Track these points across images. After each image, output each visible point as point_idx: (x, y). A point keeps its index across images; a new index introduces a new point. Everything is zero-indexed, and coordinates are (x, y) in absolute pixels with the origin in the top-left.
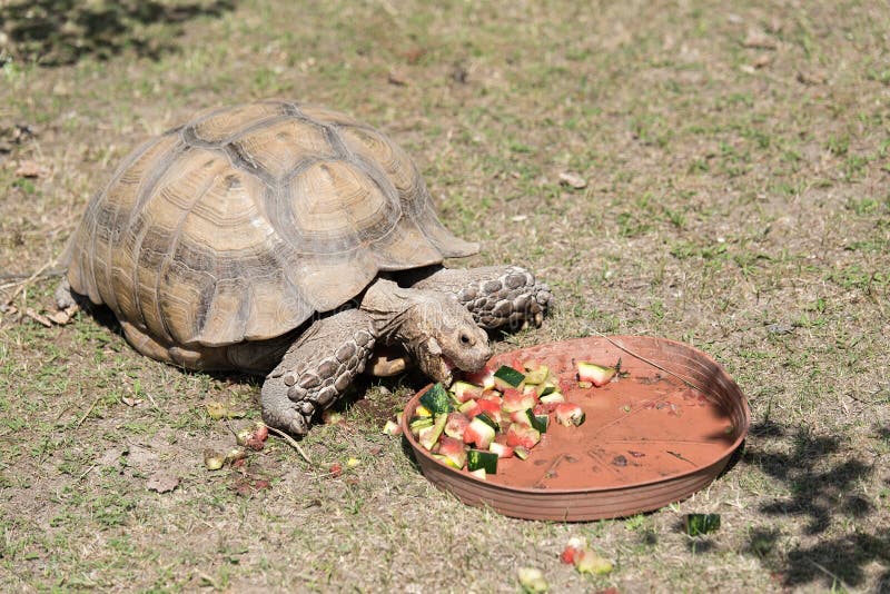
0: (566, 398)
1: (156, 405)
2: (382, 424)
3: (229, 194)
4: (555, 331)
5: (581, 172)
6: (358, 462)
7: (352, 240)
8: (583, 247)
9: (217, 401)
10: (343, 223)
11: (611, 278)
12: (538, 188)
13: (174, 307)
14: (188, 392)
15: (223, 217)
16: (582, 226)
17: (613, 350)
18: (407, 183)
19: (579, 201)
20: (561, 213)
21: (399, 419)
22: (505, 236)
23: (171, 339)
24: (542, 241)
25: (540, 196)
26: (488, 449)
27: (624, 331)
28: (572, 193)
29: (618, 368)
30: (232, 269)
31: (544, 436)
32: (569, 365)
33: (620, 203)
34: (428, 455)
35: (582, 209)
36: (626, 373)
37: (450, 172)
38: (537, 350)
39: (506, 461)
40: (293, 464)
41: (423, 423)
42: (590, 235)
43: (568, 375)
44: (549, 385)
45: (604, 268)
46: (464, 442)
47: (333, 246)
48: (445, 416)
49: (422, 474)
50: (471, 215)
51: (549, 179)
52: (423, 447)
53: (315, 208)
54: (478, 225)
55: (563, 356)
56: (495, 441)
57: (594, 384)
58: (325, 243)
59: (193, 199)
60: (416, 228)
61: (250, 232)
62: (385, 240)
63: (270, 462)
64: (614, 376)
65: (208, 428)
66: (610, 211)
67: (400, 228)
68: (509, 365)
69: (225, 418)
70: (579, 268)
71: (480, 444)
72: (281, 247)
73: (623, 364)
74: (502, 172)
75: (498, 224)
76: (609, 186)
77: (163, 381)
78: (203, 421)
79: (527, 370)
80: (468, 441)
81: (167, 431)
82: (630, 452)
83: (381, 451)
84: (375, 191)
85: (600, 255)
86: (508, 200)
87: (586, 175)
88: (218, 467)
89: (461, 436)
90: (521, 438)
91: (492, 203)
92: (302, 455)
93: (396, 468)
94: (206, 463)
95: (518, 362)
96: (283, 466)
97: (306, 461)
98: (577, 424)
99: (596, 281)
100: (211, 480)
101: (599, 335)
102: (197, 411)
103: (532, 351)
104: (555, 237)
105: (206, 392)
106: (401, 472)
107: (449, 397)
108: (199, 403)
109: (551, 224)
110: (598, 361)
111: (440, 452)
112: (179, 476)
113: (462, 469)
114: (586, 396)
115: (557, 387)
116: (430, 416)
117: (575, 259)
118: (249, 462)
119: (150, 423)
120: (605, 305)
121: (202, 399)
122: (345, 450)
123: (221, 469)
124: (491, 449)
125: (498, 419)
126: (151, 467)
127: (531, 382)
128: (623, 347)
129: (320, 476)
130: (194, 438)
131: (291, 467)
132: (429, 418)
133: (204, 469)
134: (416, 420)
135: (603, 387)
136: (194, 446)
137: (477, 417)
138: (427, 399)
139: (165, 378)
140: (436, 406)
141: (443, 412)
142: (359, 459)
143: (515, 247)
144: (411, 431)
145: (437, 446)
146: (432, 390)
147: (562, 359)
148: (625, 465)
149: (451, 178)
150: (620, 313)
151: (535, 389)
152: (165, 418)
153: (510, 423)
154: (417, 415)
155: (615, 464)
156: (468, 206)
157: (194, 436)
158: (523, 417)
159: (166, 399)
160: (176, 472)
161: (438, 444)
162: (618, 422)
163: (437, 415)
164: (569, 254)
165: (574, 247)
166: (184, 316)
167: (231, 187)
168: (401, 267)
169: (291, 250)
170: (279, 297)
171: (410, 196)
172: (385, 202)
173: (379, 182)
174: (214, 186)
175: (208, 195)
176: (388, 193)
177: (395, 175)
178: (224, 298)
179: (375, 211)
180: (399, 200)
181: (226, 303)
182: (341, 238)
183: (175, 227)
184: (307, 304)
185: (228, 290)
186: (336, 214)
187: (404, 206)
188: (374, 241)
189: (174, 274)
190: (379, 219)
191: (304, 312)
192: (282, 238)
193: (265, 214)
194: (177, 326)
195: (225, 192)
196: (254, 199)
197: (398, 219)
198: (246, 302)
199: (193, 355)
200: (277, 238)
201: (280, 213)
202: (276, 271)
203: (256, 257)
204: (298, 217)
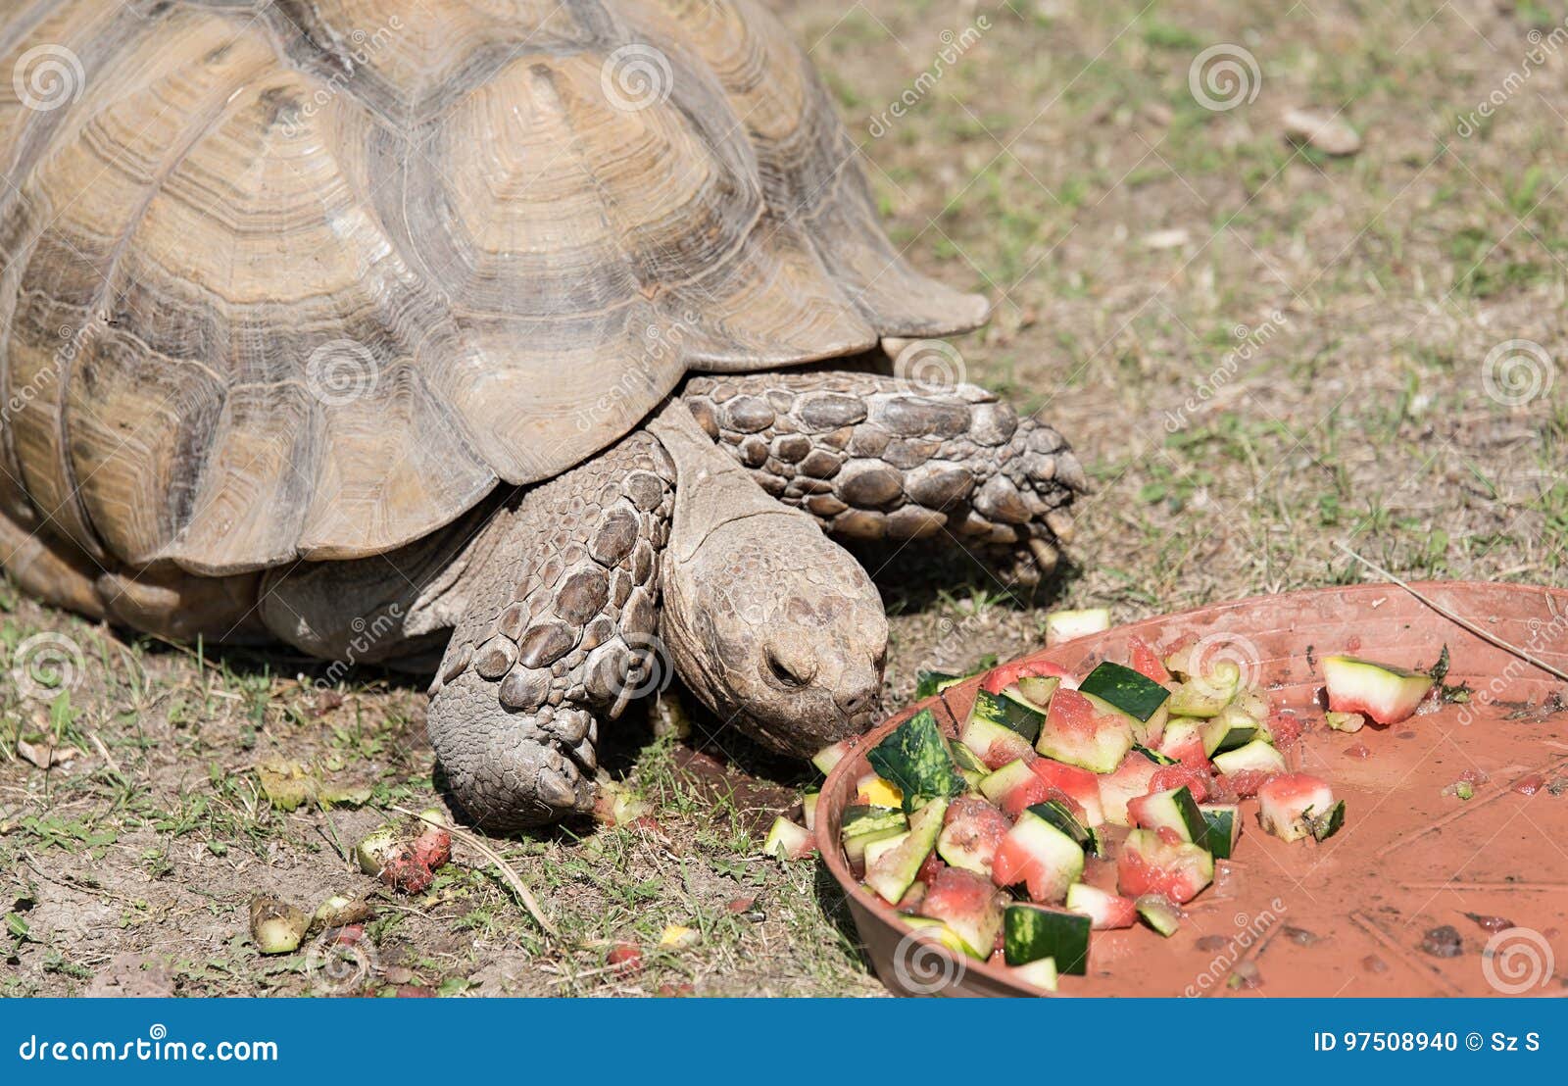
0: (1289, 761)
1: (114, 766)
2: (761, 827)
3: (267, 140)
4: (1261, 565)
5: (1346, 111)
6: (690, 936)
7: (613, 280)
8: (1349, 324)
9: (288, 755)
10: (590, 232)
11: (1428, 415)
12: (1220, 151)
13: (107, 458)
14: (206, 729)
15: (250, 206)
16: (1345, 263)
17: (1422, 619)
18: (785, 121)
19: (1339, 192)
20: (1287, 224)
21: (810, 813)
22: (1121, 292)
23: (98, 551)
24: (1235, 306)
25: (1227, 177)
26: (1063, 902)
27: (1463, 569)
28: (1316, 167)
29: (1438, 673)
30: (269, 355)
31: (1225, 868)
32: (1298, 666)
33: (1457, 201)
34: (890, 917)
35: (1348, 214)
36: (1462, 688)
37: (970, 103)
38: (1207, 621)
39: (1115, 939)
40: (502, 937)
41: (878, 825)
42: (1369, 290)
43: (1294, 691)
44: (1240, 722)
45: (1407, 386)
46: (994, 881)
47: (560, 297)
48: (939, 805)
49: (873, 973)
50: (1027, 229)
51: (1256, 126)
52: (877, 895)
53: (508, 191)
54: (1047, 255)
55: (1280, 639)
56: (1083, 881)
57: (1369, 720)
58: (538, 287)
59: (170, 153)
60: (802, 250)
61: (326, 253)
62: (709, 283)
63: (440, 932)
64: (1427, 697)
65: (261, 832)
66: (1425, 220)
67: (755, 251)
68: (1122, 662)
69: (308, 805)
70: (1335, 385)
71: (1041, 888)
72: (409, 296)
73: (1454, 664)
74: (1117, 104)
75: (1104, 255)
76: (1423, 149)
77: (136, 697)
78: (249, 814)
79: (1177, 677)
80: (1007, 879)
81: (146, 841)
82: (1470, 916)
83: (757, 906)
84: (689, 144)
85: (1396, 349)
86: (1136, 186)
87: (1362, 115)
88: (290, 943)
89: (987, 863)
90: (1158, 873)
91: (1088, 194)
92: (530, 914)
93: (799, 954)
94: (254, 934)
95: (1150, 653)
96: (476, 944)
97: (540, 930)
98: (1320, 834)
99: (1384, 422)
100: (270, 981)
101: (1387, 577)
102: (231, 784)
103: (1193, 622)
104: (1270, 293)
105: (259, 729)
106: (812, 966)
107: (954, 750)
108: (238, 760)
109: (1260, 256)
110: (1380, 655)
111: (926, 911)
112: (178, 969)
113: (987, 960)
114: (1347, 752)
115: (1264, 726)
116: (898, 804)
117: (1323, 359)
118: (380, 931)
119: (97, 815)
120: (1406, 491)
121: (246, 749)
122: (653, 899)
123: (297, 951)
124: (1072, 902)
125: (1091, 816)
126: (96, 942)
127: (1187, 710)
128: (1454, 615)
129: (580, 974)
130: (223, 861)
131: (498, 947)
132: (895, 811)
133: (248, 950)
134: (859, 816)
135: (1394, 727)
136: (222, 885)
137: (1030, 808)
138: (890, 753)
139: (142, 687)
140: (917, 776)
141: (935, 793)
142: (693, 925)
143: (1153, 321)
144: (843, 846)
145: (917, 891)
146: (904, 729)
147: (1277, 649)
148: (1457, 953)
149: (972, 120)
150: (1451, 517)
151: (1200, 731)
152: (140, 803)
153: (1128, 831)
154: (860, 801)
155: (1428, 950)
156: (1018, 201)
157: (223, 854)
158: (1164, 810)
159: (143, 748)
160: (169, 958)
161: (920, 885)
162: (1436, 829)
163: (917, 802)
164: (1307, 340)
165: (1321, 322)
166: (136, 485)
167: (273, 120)
168: (753, 361)
169: (438, 305)
170: (402, 436)
171: (791, 159)
172: (715, 174)
173: (701, 114)
174: (227, 116)
175: (210, 144)
176: (727, 147)
177: (750, 97)
178: (245, 436)
179: (685, 198)
180: (756, 169)
181: (251, 450)
182: (583, 274)
183: (114, 231)
184: (477, 460)
185: (258, 413)
186: (570, 204)
187: (771, 186)
188: (678, 284)
189: (107, 365)
190: (695, 223)
191: (469, 483)
192: (415, 271)
193: (368, 199)
194: (115, 515)
195: (258, 135)
196: (338, 158)
197: (752, 223)
198: (308, 450)
199: (160, 597)
200: (400, 270)
201: (411, 200)
202: (394, 364)
203: (339, 323)
204: (461, 210)
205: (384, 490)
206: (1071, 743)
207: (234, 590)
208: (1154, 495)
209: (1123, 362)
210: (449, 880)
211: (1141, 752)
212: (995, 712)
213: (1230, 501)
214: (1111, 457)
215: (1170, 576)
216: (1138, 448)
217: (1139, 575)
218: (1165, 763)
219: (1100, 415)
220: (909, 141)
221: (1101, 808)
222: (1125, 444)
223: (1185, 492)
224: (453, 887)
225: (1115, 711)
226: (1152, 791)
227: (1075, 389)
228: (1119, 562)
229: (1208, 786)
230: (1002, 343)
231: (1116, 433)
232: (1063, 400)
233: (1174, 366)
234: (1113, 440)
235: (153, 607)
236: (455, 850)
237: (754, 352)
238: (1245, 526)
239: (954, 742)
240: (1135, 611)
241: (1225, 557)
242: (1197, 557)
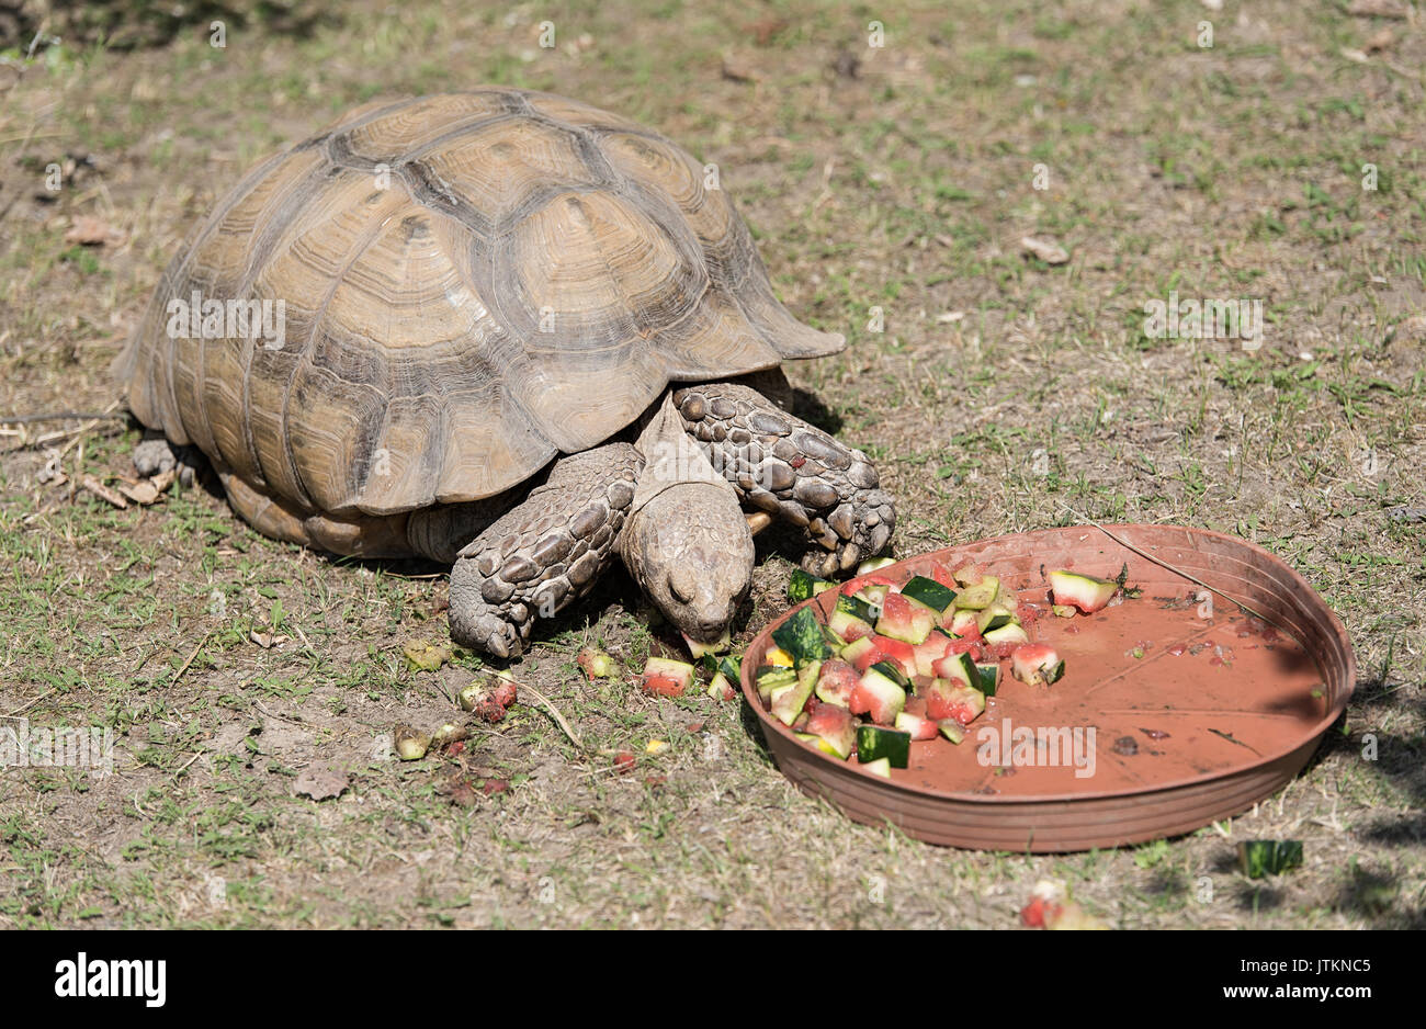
0: (1030, 636)
1: (309, 646)
3: (408, 248)
4: (1012, 516)
5: (1059, 236)
6: (664, 746)
7: (623, 328)
8: (1063, 368)
9: (417, 638)
10: (607, 299)
11: (1112, 423)
12: (983, 264)
13: (314, 446)
14: (366, 623)
15: (398, 289)
16: (1061, 330)
17: (1111, 547)
18: (718, 230)
19: (1056, 287)
20: (1024, 308)
22: (924, 350)
23: (308, 503)
24: (991, 357)
25: (987, 278)
26: (893, 724)
27: (1135, 516)
28: (1043, 272)
29: (1121, 580)
30: (414, 379)
31: (992, 701)
32: (1036, 577)
33: (1128, 292)
34: (788, 734)
35: (1062, 300)
36: (1136, 590)
37: (829, 236)
38: (979, 550)
39: (925, 746)
40: (549, 749)
41: (779, 677)
42: (1076, 347)
43: (1033, 593)
44: (1000, 612)
45: (1099, 406)
46: (850, 711)
47: (589, 338)
48: (816, 665)
49: (777, 768)
51: (1004, 248)
52: (779, 720)
53: (557, 275)
55: (1023, 560)
56: (905, 711)
57: (1079, 610)
58: (577, 333)
59: (348, 258)
60: (734, 308)
61: (446, 316)
62: (680, 328)
63: (511, 746)
64: (1115, 595)
65: (400, 686)
66: (1110, 304)
67: (705, 308)
68: (927, 576)
70: (1055, 405)
71: (879, 715)
72: (499, 340)
73: (1131, 574)
74: (920, 235)
75: (913, 327)
76: (1108, 261)
77: (323, 604)
78: (393, 675)
79: (961, 585)
80: (858, 709)
81: (329, 692)
82: (1142, 730)
83: (705, 728)
84: (663, 244)
85: (1091, 383)
86: (931, 285)
87: (1070, 240)
88: (419, 754)
89: (845, 700)
90: (951, 705)
91: (902, 290)
92: (566, 734)
93: (732, 757)
94: (397, 748)
95: (944, 570)
96: (533, 753)
97: (572, 744)
98: (1050, 680)
99: (1086, 428)
100: (407, 777)
101: (1089, 522)
102: (382, 656)
103: (970, 550)
104: (1014, 350)
105: (398, 622)
106: (740, 765)
107: (825, 631)
108: (386, 642)
109: (1007, 327)
110: (1086, 569)
111: (809, 730)
112: (351, 770)
113: (847, 759)
114: (1066, 630)
115: (1015, 614)
116: (791, 665)
117: (1048, 389)
118: (473, 745)
119: (300, 676)
120: (1100, 470)
121: (391, 634)
122: (641, 724)
123: (423, 758)
124: (898, 724)
125: (910, 671)
126: (300, 754)
127: (968, 605)
128: (1130, 545)
129: (597, 771)
130: (377, 703)
131: (546, 755)
132: (789, 669)
133: (394, 758)
134: (767, 673)
135: (1094, 614)
136: (377, 719)
137: (873, 667)
138: (785, 633)
139: (326, 597)
140: (802, 647)
141: (813, 657)
142: (667, 740)
143: (943, 367)
144: (757, 691)
145: (803, 718)
146: (794, 619)
147: (1023, 565)
148: (1135, 753)
149: (830, 246)
150: (1128, 485)
151: (976, 617)
152: (326, 669)
153: (933, 679)
154: (767, 663)
155: (1117, 751)
156: (860, 294)
157: (377, 700)
158: (955, 667)
159: (327, 635)
160: (345, 763)
161: (805, 714)
162: (1122, 677)
163: (803, 663)
164: (1037, 379)
165: (1046, 367)
166: (333, 462)
167: (411, 236)
168: (709, 374)
169: (516, 345)
170: (497, 427)
171: (723, 253)
172: (680, 263)
173: (670, 227)
174: (383, 234)
175: (372, 252)
176: (686, 245)
177: (698, 215)
178: (400, 430)
179: (662, 278)
180: (704, 259)
181: (404, 438)
182: (604, 325)
183: (315, 307)
184: (544, 439)
185: (407, 415)
186: (595, 281)
187: (713, 269)
188: (661, 329)
189: (313, 388)
190: (669, 292)
191: (540, 453)
192: (502, 325)
193: (471, 282)
194: (318, 480)
195: (402, 245)
196: (452, 258)
197: (703, 292)
198: (439, 436)
199: (347, 530)
200: (493, 325)
201: (498, 282)
202: (491, 382)
203: (456, 358)
204: (529, 288)
205: (487, 459)
206: (897, 626)
207: (392, 524)
208: (945, 474)
209: (925, 392)
210: (516, 714)
211: (939, 631)
212: (850, 607)
213: (991, 477)
214: (919, 451)
215: (956, 523)
216: (935, 444)
217: (936, 522)
218: (954, 637)
219: (910, 425)
220: (792, 259)
221: (915, 665)
222: (927, 442)
223: (964, 472)
224: (519, 718)
225: (923, 606)
226: (947, 655)
227: (895, 409)
228: (924, 515)
229: (981, 652)
230: (851, 382)
231: (921, 436)
232: (889, 416)
233: (956, 394)
234: (919, 440)
235: (343, 537)
236: (519, 695)
237: (710, 370)
238: (1002, 492)
239: (825, 625)
240: (935, 544)
241: (990, 512)
242: (972, 511)
